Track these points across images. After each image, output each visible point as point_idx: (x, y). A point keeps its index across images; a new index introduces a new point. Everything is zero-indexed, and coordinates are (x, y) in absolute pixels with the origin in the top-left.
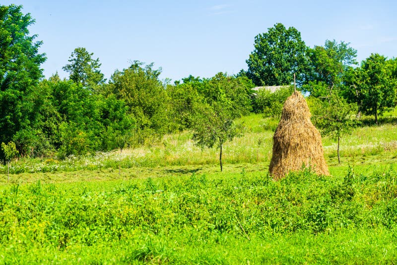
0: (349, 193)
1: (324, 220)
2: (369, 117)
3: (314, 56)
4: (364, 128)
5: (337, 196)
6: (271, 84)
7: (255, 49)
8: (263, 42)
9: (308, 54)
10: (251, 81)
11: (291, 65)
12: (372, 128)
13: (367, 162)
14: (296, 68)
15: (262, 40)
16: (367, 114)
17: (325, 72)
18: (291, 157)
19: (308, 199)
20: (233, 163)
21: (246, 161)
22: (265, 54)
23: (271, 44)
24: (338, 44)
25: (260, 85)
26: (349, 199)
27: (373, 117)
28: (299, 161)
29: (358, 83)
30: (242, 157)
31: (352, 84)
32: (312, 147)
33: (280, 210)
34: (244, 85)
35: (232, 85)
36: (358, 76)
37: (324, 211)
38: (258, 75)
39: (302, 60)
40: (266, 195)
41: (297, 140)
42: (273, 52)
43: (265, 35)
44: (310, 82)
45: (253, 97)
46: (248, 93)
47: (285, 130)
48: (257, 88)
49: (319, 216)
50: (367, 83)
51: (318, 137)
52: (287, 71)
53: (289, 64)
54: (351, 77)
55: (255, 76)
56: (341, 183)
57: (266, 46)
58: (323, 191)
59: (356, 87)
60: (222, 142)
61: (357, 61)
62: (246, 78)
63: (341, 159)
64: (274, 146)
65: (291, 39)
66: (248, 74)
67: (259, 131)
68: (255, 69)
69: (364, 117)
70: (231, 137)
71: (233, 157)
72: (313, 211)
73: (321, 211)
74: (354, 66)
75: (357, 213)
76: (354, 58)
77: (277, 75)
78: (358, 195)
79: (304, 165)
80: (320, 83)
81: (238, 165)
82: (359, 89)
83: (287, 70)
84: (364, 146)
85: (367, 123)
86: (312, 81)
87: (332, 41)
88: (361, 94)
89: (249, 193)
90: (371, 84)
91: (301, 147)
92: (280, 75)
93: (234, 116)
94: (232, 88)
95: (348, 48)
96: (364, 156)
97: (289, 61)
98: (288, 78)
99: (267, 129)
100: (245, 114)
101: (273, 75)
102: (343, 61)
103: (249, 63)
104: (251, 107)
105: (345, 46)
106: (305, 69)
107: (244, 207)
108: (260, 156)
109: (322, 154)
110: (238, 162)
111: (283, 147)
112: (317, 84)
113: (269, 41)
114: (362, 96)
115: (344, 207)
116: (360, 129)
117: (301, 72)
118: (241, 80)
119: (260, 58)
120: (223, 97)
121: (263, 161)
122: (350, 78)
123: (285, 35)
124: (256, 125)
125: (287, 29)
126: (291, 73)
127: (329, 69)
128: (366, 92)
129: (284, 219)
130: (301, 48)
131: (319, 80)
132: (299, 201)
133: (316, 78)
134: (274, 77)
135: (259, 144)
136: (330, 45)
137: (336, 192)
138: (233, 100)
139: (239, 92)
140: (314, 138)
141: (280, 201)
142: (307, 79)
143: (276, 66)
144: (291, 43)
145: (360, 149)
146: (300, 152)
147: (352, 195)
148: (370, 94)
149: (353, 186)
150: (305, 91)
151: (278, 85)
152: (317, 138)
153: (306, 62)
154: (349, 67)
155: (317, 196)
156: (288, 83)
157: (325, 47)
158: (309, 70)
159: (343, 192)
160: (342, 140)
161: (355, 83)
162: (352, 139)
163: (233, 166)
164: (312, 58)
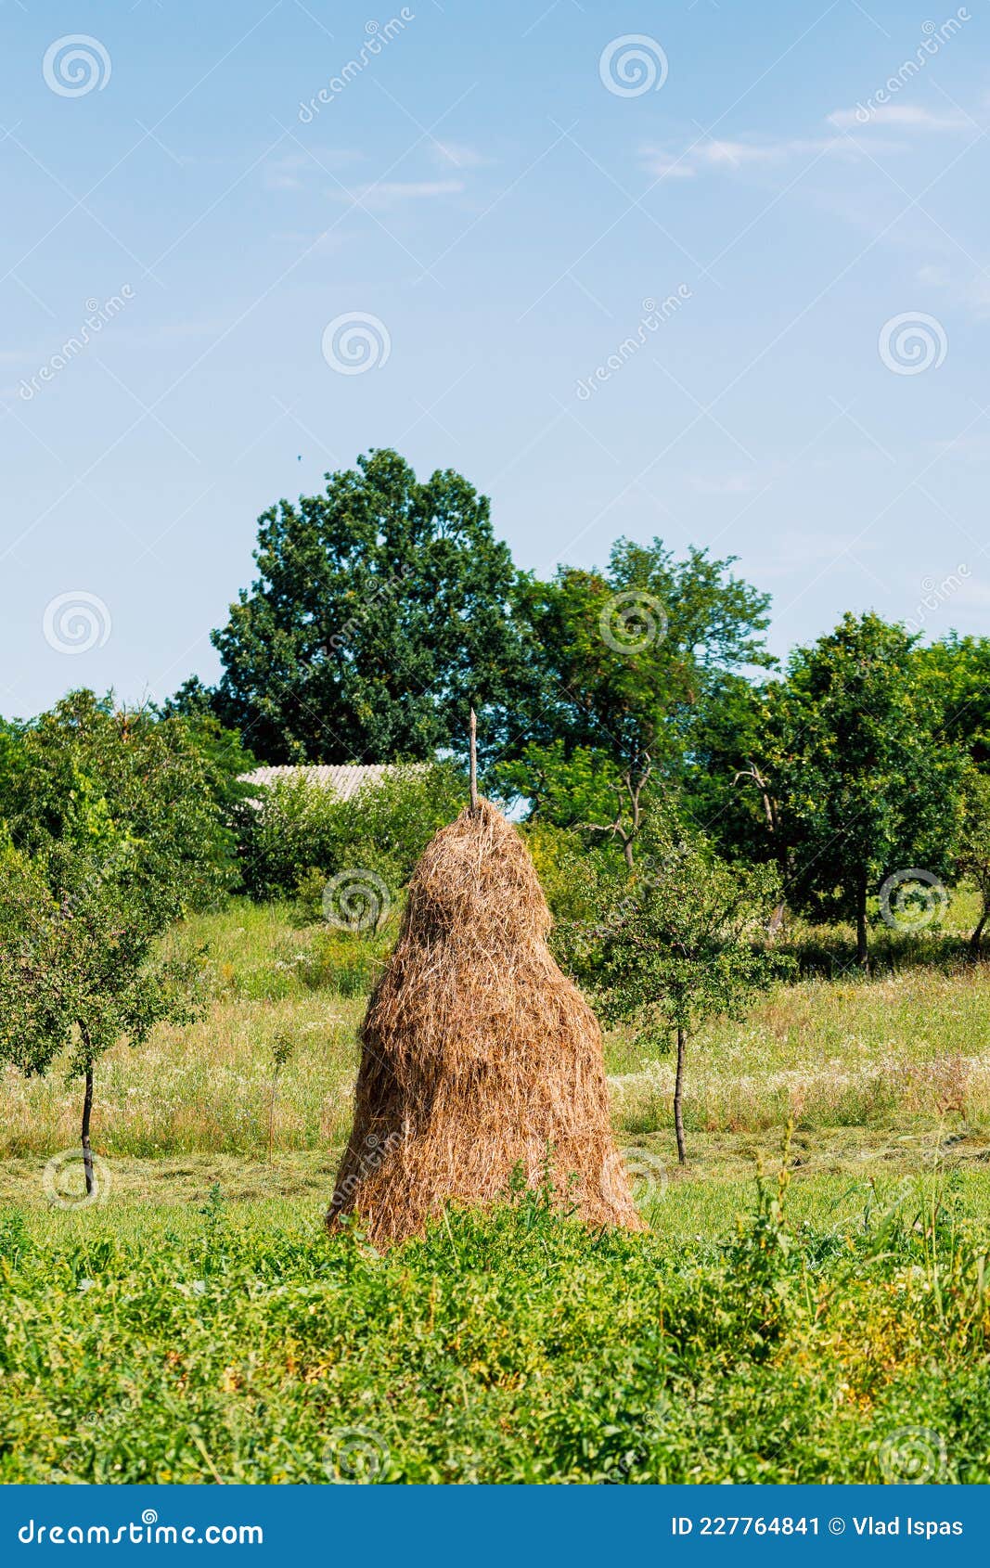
0: (757, 1326)
1: (641, 1463)
2: (825, 930)
3: (555, 618)
4: (803, 987)
5: (697, 1341)
6: (337, 758)
7: (257, 575)
8: (303, 545)
9: (524, 609)
10: (235, 736)
11: (441, 663)
12: (842, 988)
13: (821, 1159)
14: (465, 678)
15: (295, 531)
16: (817, 918)
17: (609, 700)
18: (447, 1130)
19: (554, 1351)
20: (145, 1151)
21: (212, 1143)
22: (311, 604)
23: (343, 552)
24: (675, 561)
25: (279, 757)
26: (760, 1354)
27: (846, 932)
28: (489, 1152)
29: (777, 761)
30: (189, 1123)
31: (740, 764)
32: (553, 1082)
33: (419, 1408)
34: (198, 762)
35: (138, 757)
36: (775, 727)
37: (638, 1418)
38: (270, 706)
39: (494, 640)
40: (342, 1328)
41: (481, 1049)
42: (349, 595)
43: (311, 507)
44: (533, 750)
45: (246, 818)
46: (220, 800)
47: (422, 993)
48: (264, 776)
49: (614, 1445)
50: (818, 759)
51: (587, 1033)
52: (418, 691)
53: (427, 655)
54: (739, 728)
55: (254, 710)
56: (716, 1275)
57: (315, 561)
58: (629, 1313)
59: (761, 779)
60: (93, 1044)
61: (770, 650)
62: (211, 720)
63: (690, 1142)
64: (364, 1073)
65: (441, 532)
66: (218, 702)
67: (275, 995)
68: (260, 679)
69: (802, 932)
70: (140, 1021)
71: (144, 1119)
72: (582, 1415)
73: (623, 1416)
74: (755, 676)
75: (802, 1428)
76: (756, 635)
77: (366, 712)
78: (802, 1336)
79: (516, 1177)
80: (583, 754)
81: (175, 1164)
82: (775, 792)
83: (418, 684)
84: (800, 1080)
85: (817, 962)
86: (543, 743)
87: (645, 544)
88: (787, 815)
89: (255, 1318)
90: (841, 767)
91: (500, 1084)
92: (380, 708)
93: (159, 917)
94: (140, 771)
95: (724, 580)
96: (804, 1127)
97: (429, 641)
98: (423, 725)
99: (313, 980)
100: (200, 905)
101: (348, 709)
102: (699, 649)
103: (228, 647)
104: (233, 871)
105: (710, 574)
106: (509, 683)
107: (229, 1386)
108: (284, 1120)
109: (602, 1121)
110: (169, 1147)
111: (406, 1082)
112: (568, 758)
113: (332, 540)
114: (793, 829)
115: (737, 1397)
116: (782, 992)
117: (489, 697)
118: (183, 732)
119: (285, 622)
120: (94, 814)
121: (294, 1145)
122: (731, 733)
123: (413, 512)
124: (254, 964)
125: (423, 479)
126: (436, 700)
127: (626, 687)
128: (811, 808)
129: (436, 1455)
130: (493, 578)
131: (577, 737)
132: (505, 1362)
133: (562, 730)
134: (354, 719)
135: (281, 1056)
136: (638, 566)
137: (693, 1319)
138: (140, 831)
139: (173, 790)
140: (563, 1034)
141: (409, 1360)
142: (516, 734)
143: (363, 664)
144: (440, 550)
145: (782, 1093)
146: (493, 1109)
147: (773, 1334)
148: (834, 819)
149: (781, 1287)
150: (508, 794)
151: (369, 759)
152: (582, 1040)
153: (512, 651)
154: (727, 679)
155: (597, 1340)
156: (420, 754)
157: (608, 576)
158: (530, 689)
159: (726, 1319)
160: (692, 1047)
161: (759, 760)
162: (743, 1041)
163: (147, 1166)
164: (543, 626)
